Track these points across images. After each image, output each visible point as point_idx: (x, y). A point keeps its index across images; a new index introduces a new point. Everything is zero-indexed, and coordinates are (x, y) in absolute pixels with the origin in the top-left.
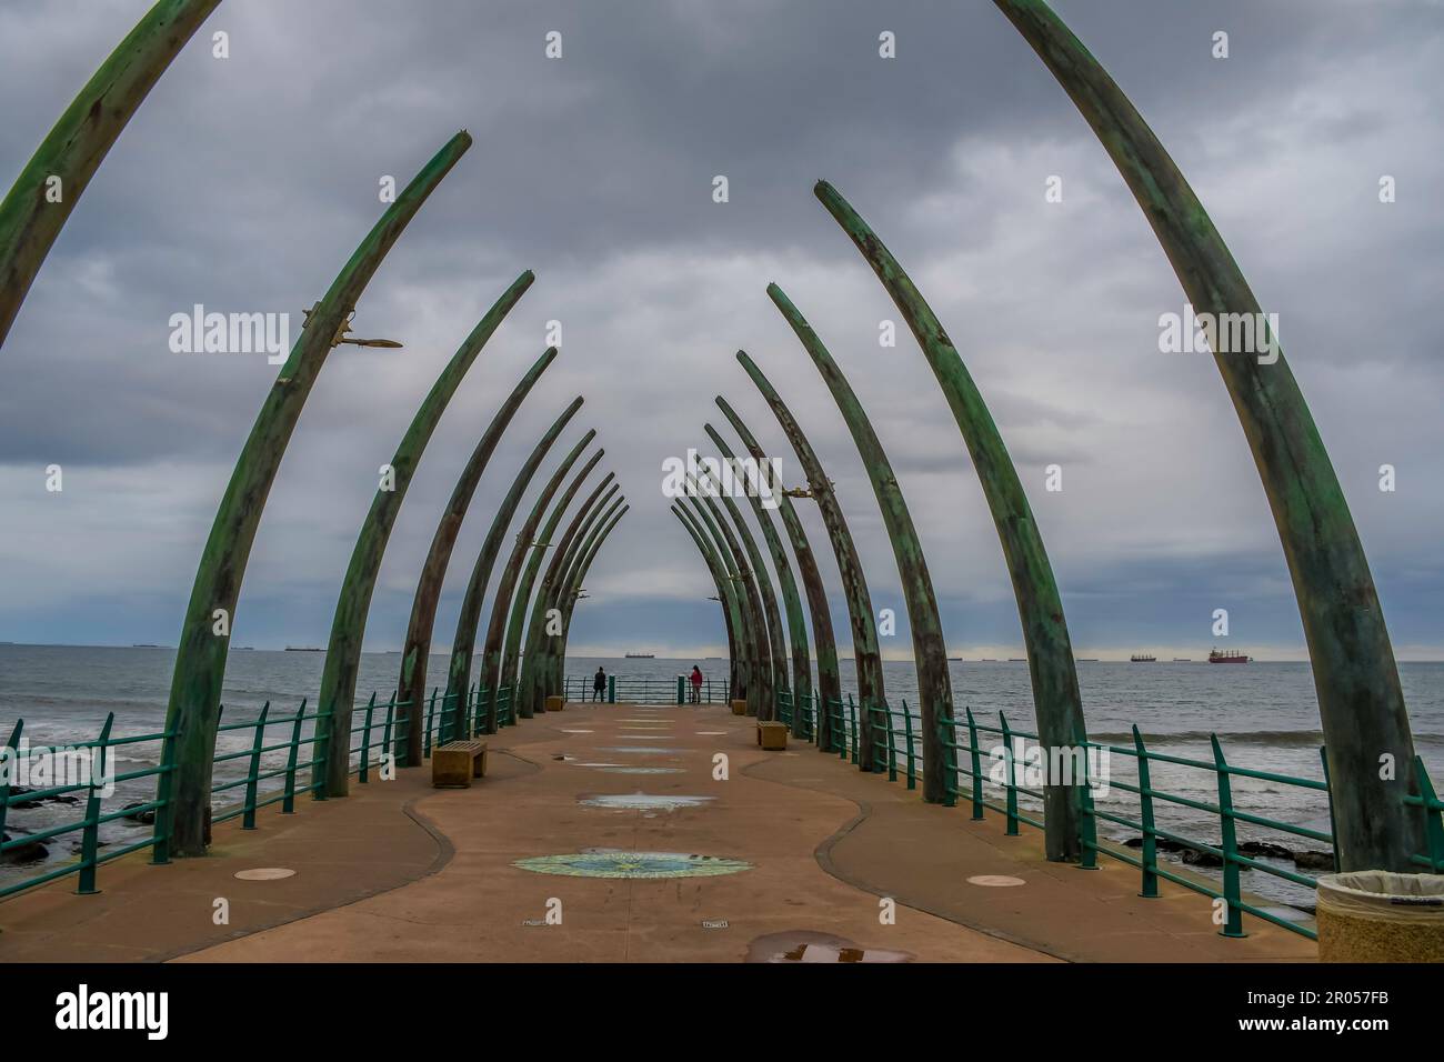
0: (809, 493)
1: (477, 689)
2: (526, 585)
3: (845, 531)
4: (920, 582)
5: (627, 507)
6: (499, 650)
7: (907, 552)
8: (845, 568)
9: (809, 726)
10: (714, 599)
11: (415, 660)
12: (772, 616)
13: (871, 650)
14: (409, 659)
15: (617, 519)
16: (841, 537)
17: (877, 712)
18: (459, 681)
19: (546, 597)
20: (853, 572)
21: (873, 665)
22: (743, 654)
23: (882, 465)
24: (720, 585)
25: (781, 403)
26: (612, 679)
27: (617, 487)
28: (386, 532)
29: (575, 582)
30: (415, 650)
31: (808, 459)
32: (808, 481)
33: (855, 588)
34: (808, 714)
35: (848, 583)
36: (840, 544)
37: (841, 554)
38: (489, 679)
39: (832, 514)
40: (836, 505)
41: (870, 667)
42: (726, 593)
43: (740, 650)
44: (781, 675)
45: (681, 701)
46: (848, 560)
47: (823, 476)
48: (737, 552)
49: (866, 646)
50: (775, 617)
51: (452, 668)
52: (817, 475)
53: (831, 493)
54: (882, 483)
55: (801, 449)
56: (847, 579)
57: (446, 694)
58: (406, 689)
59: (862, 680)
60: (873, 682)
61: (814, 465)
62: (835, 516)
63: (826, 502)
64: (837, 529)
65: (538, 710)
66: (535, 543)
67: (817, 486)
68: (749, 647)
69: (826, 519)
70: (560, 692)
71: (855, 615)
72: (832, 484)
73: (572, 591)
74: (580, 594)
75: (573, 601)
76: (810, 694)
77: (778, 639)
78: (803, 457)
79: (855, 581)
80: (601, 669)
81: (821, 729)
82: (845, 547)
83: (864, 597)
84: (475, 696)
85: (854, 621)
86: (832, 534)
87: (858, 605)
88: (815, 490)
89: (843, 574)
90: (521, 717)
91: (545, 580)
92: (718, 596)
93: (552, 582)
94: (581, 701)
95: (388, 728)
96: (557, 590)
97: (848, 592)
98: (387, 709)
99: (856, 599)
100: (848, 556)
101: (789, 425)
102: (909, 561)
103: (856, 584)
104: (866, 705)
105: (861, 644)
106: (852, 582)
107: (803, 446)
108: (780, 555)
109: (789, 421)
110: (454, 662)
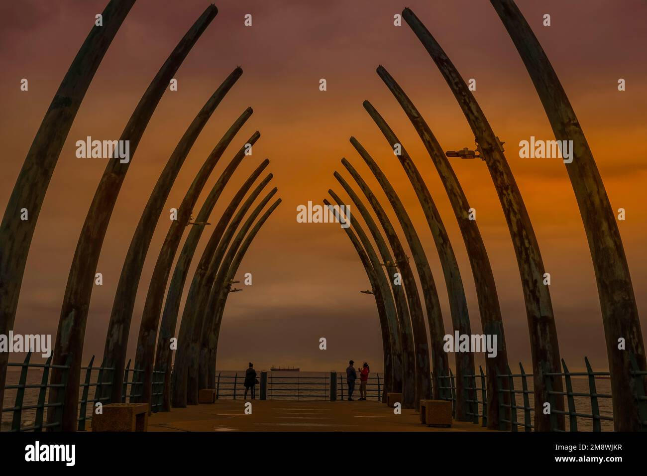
0: (477, 153)
1: (132, 367)
2: (182, 268)
3: (515, 191)
4: (605, 226)
5: (279, 201)
6: (155, 329)
7: (590, 195)
8: (515, 229)
9: (473, 407)
10: (368, 292)
11: (72, 324)
12: (430, 299)
13: (545, 313)
14: (65, 323)
15: (269, 213)
16: (511, 197)
17: (551, 377)
18: (115, 353)
19: (200, 284)
20: (524, 233)
21: (548, 329)
22: (398, 347)
23: (563, 106)
24: (373, 279)
25: (448, 62)
26: (264, 375)
27: (270, 177)
28: (46, 175)
29: (228, 274)
30: (73, 313)
31: (477, 118)
32: (476, 141)
33: (526, 249)
34: (473, 393)
35: (518, 244)
36: (510, 204)
37: (512, 215)
38: (144, 358)
39: (502, 174)
40: (506, 165)
41: (544, 331)
42: (380, 284)
43: (394, 343)
44: (441, 359)
45: (333, 397)
46: (518, 221)
47: (492, 135)
48: (393, 238)
49: (539, 309)
50: (434, 300)
51: (108, 342)
52: (485, 134)
53: (501, 153)
54: (563, 124)
55: (470, 109)
56: (517, 239)
57: (103, 365)
58: (62, 354)
59: (535, 345)
60: (548, 347)
61: (482, 124)
62: (505, 176)
63: (495, 161)
64: (507, 189)
65: (191, 402)
66: (193, 221)
67: (486, 146)
68: (405, 338)
69: (495, 179)
70: (211, 385)
71: (526, 277)
72: (502, 144)
73: (225, 283)
74: (233, 287)
75: (226, 295)
76: (473, 371)
77: (437, 323)
78: (470, 115)
79: (526, 241)
80: (251, 365)
81: (488, 407)
82: (515, 207)
83: (536, 257)
84: (131, 374)
85: (525, 283)
86: (501, 195)
87: (530, 267)
88: (484, 150)
89: (514, 235)
90: (173, 407)
91: (200, 267)
92: (370, 289)
93: (206, 269)
94: (232, 398)
95: (43, 389)
96: (210, 280)
97: (519, 254)
98: (42, 369)
99: (527, 260)
100: (519, 216)
101: (456, 84)
102: (593, 204)
103: (527, 245)
104: (541, 371)
105: (534, 307)
106: (523, 243)
107: (472, 105)
108: (440, 231)
109: (457, 80)
110: (110, 334)
